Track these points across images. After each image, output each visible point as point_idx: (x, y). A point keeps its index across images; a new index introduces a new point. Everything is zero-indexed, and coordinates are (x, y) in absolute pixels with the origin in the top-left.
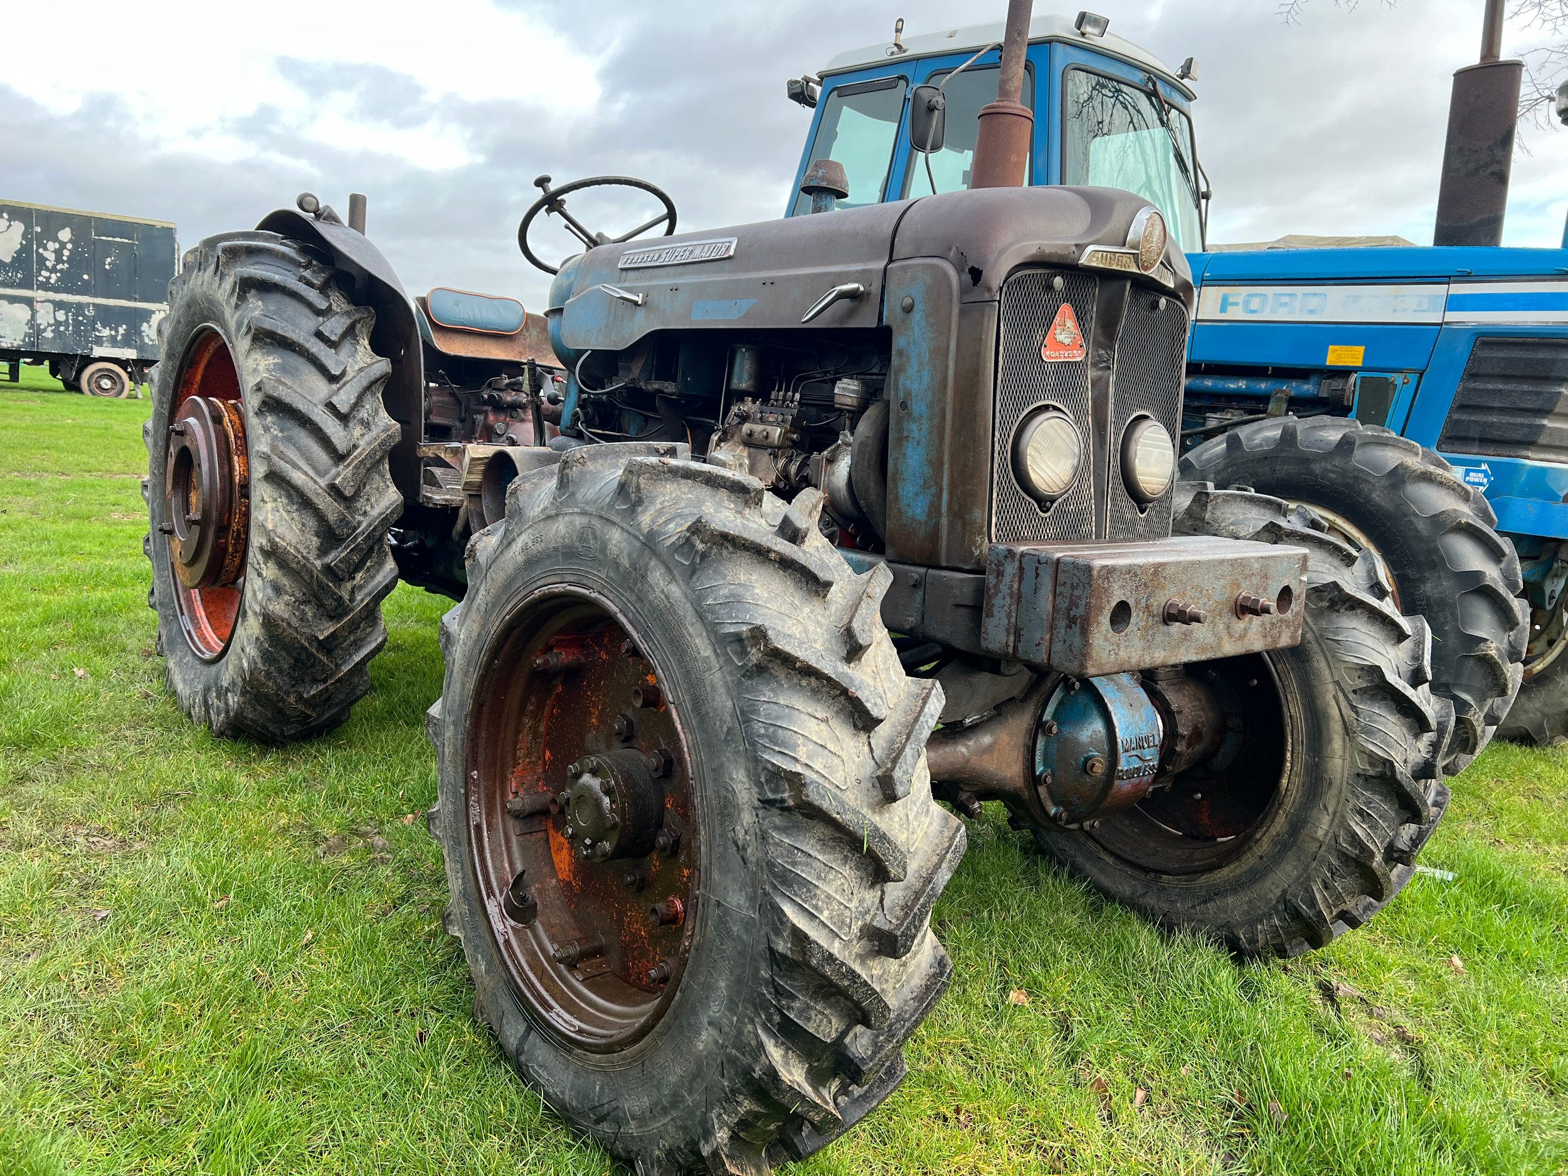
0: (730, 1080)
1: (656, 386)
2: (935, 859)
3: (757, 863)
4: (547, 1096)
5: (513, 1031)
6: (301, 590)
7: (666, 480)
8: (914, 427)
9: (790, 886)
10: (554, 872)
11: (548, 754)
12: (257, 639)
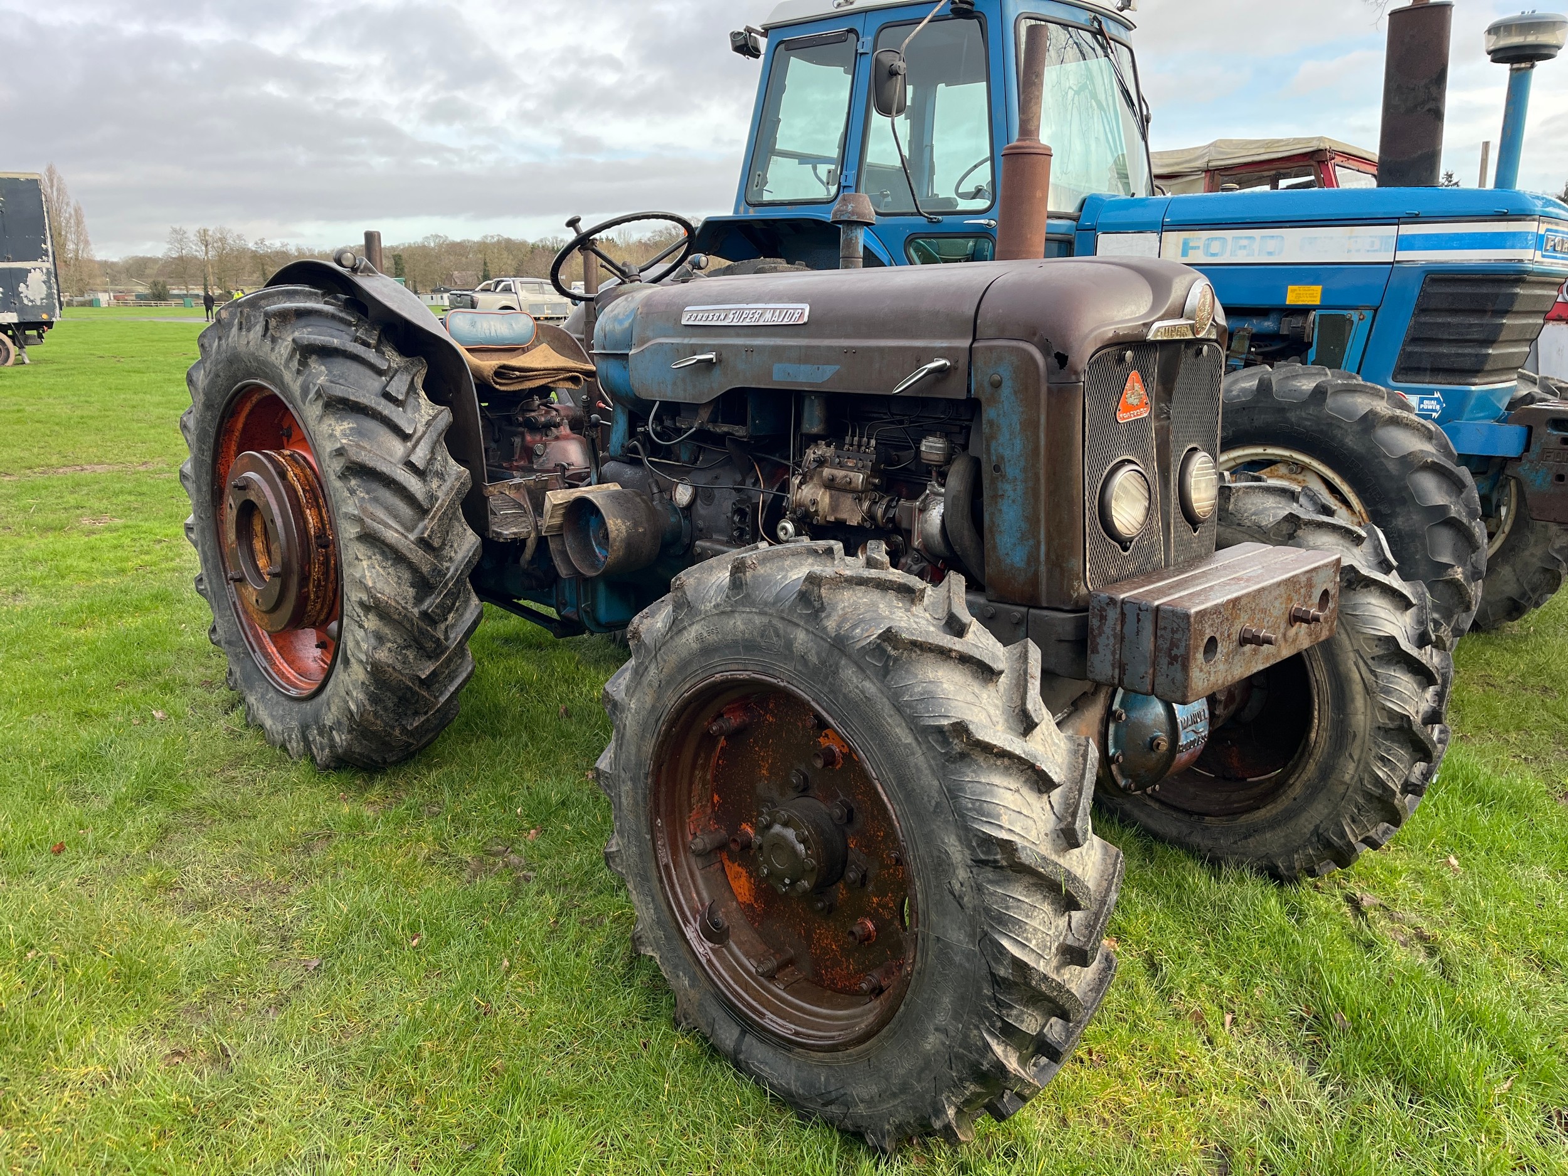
0: (958, 1071)
1: (725, 428)
2: (1105, 884)
3: (974, 909)
4: (771, 1086)
5: (728, 1035)
6: (401, 636)
7: (844, 588)
8: (1008, 487)
9: (1006, 925)
10: (734, 897)
11: (716, 798)
12: (363, 683)
